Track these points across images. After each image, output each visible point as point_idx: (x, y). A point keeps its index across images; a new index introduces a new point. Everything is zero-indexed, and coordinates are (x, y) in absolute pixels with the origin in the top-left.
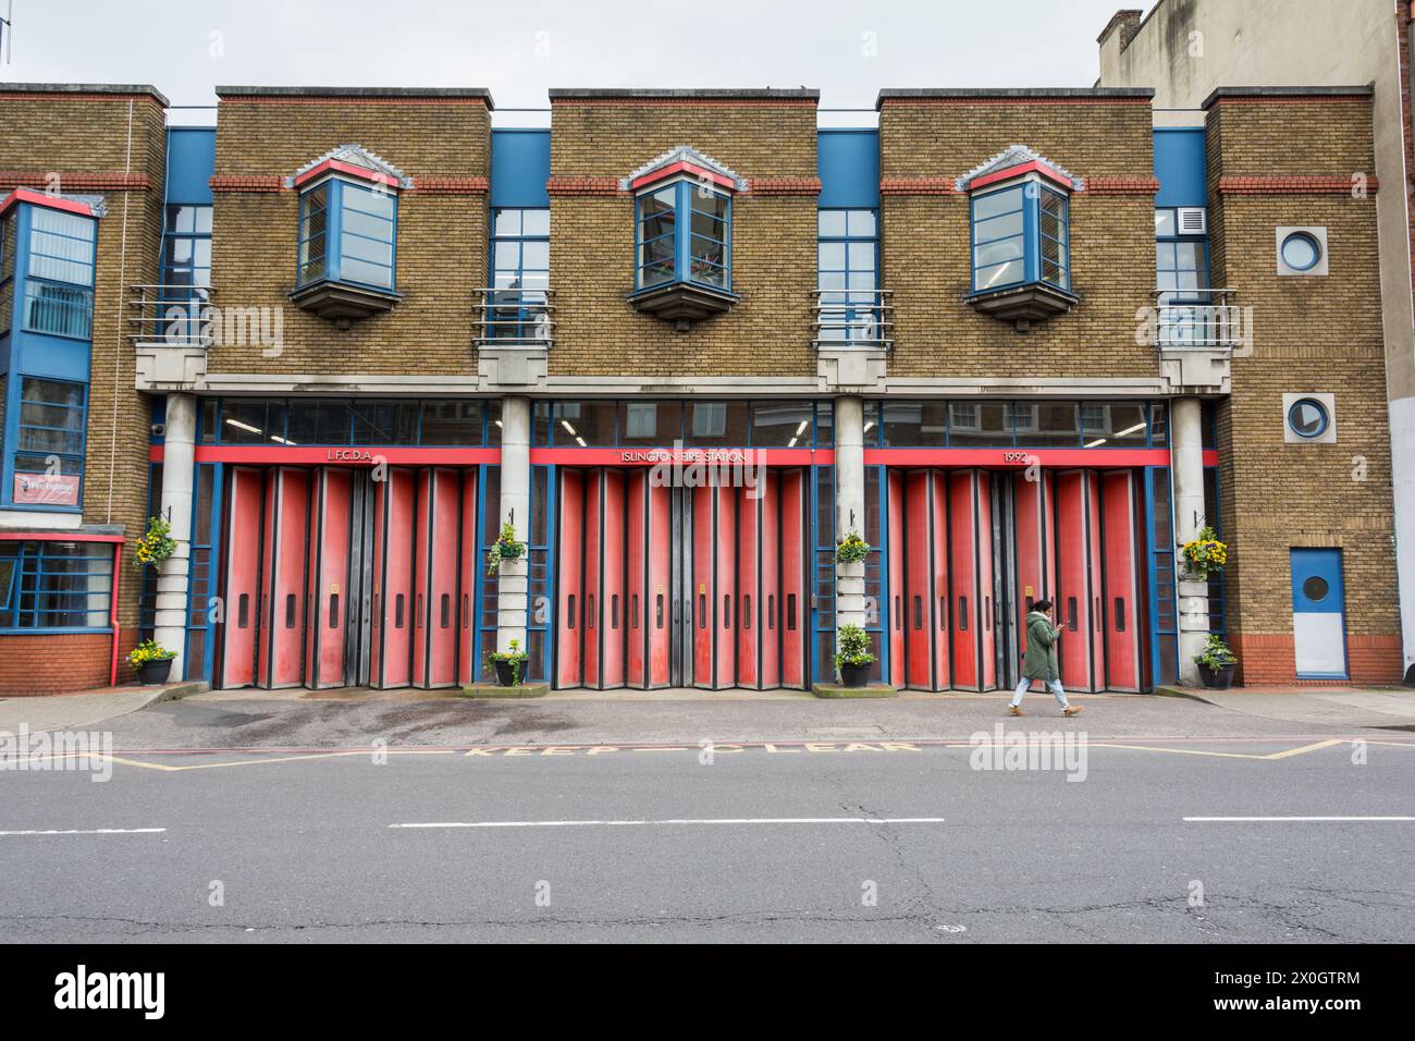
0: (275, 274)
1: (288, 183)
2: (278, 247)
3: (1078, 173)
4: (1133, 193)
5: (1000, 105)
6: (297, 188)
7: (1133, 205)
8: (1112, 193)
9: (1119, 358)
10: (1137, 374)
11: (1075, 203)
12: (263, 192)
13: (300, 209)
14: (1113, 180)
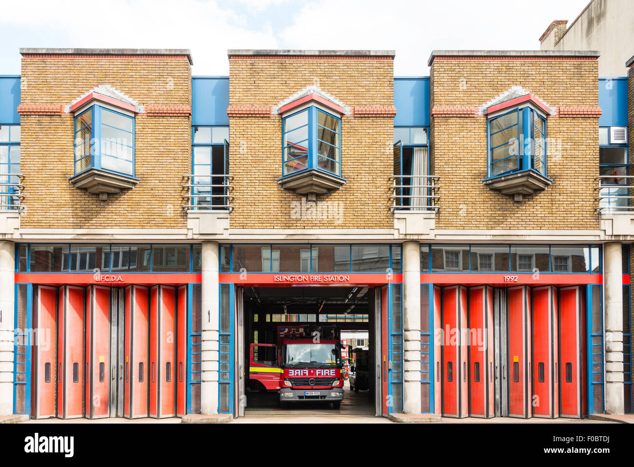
0: (60, 166)
1: (67, 110)
2: (62, 150)
3: (553, 103)
4: (585, 116)
5: (506, 61)
6: (72, 112)
7: (587, 124)
8: (574, 116)
9: (576, 218)
10: (586, 228)
11: (550, 123)
12: (51, 114)
13: (75, 126)
14: (574, 108)
